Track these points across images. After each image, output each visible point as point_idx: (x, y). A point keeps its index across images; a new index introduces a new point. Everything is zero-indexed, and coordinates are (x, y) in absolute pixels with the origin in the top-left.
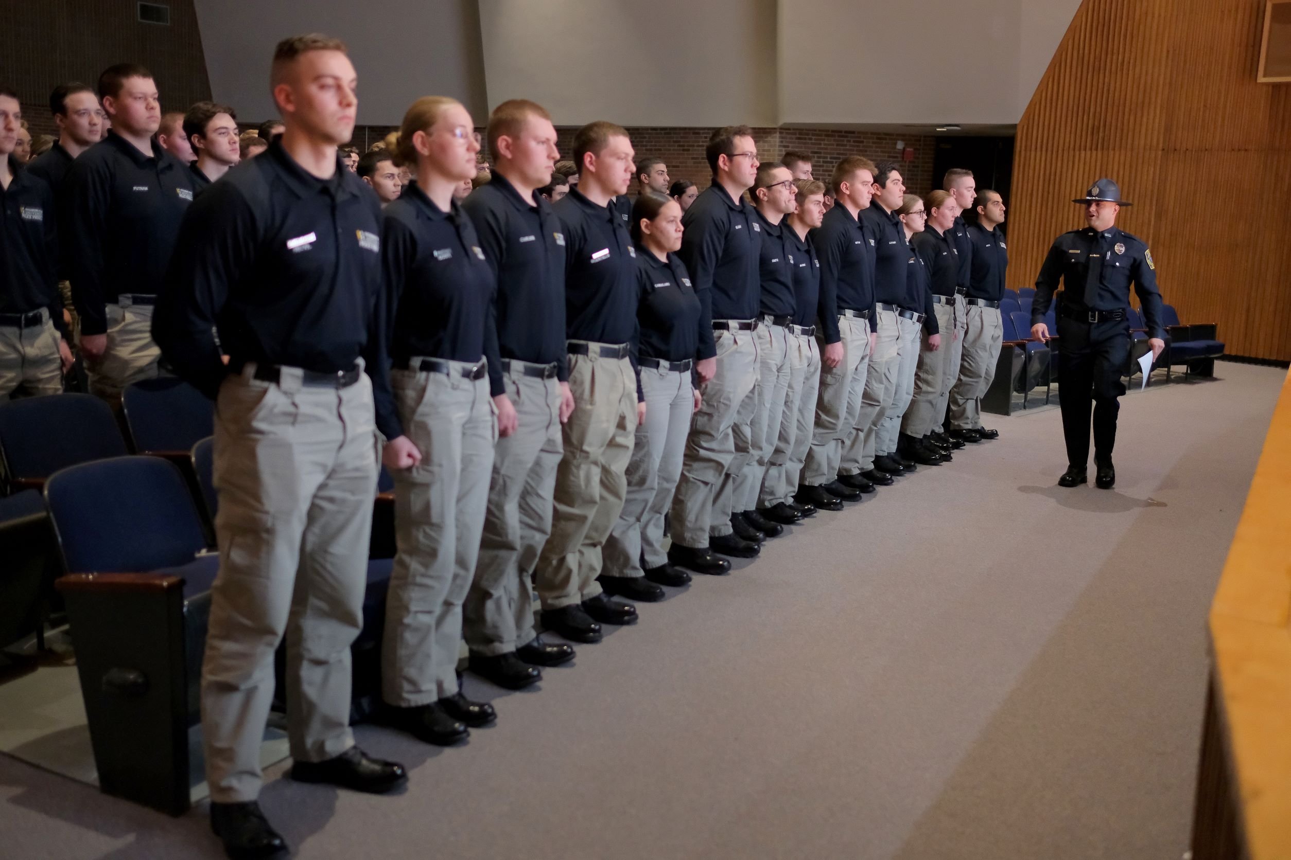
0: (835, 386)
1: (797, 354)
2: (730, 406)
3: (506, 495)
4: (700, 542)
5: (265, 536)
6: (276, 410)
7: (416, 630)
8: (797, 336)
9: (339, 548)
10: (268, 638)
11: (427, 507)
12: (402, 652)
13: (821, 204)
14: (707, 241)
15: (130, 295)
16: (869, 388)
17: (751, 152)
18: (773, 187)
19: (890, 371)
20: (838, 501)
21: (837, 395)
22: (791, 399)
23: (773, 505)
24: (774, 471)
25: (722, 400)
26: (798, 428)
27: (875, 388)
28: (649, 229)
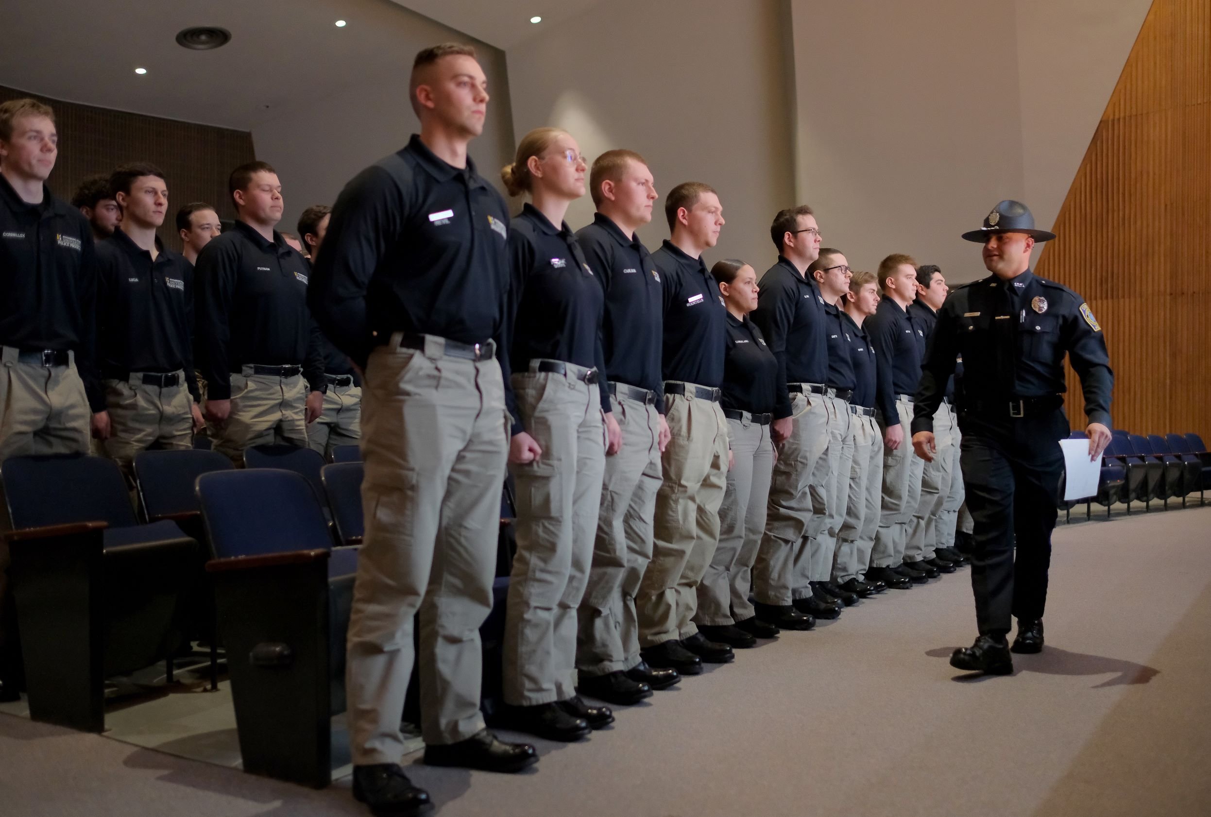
0: (896, 468)
1: (861, 432)
2: (807, 465)
3: (613, 510)
4: (785, 600)
5: (410, 493)
6: (421, 373)
7: (536, 626)
8: (860, 416)
9: (473, 522)
10: (411, 599)
11: (547, 500)
12: (523, 649)
13: (875, 293)
14: (779, 308)
15: (252, 365)
16: (927, 475)
17: (814, 229)
18: (830, 270)
19: (946, 461)
20: (907, 580)
21: (899, 476)
22: (859, 475)
23: (845, 581)
24: (845, 548)
25: (799, 459)
26: (866, 506)
27: (932, 476)
28: (727, 292)
